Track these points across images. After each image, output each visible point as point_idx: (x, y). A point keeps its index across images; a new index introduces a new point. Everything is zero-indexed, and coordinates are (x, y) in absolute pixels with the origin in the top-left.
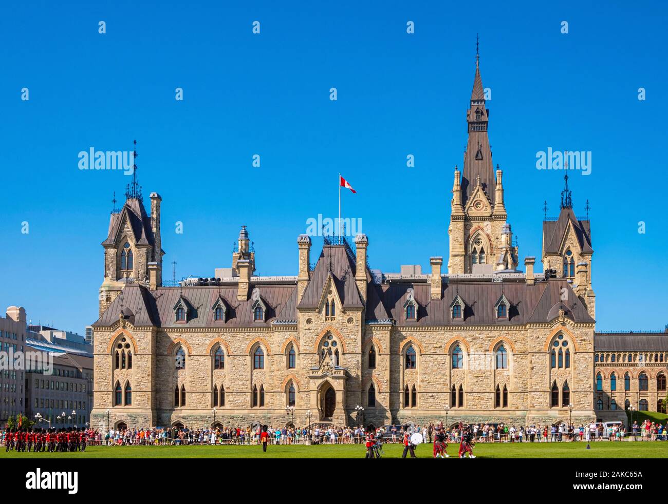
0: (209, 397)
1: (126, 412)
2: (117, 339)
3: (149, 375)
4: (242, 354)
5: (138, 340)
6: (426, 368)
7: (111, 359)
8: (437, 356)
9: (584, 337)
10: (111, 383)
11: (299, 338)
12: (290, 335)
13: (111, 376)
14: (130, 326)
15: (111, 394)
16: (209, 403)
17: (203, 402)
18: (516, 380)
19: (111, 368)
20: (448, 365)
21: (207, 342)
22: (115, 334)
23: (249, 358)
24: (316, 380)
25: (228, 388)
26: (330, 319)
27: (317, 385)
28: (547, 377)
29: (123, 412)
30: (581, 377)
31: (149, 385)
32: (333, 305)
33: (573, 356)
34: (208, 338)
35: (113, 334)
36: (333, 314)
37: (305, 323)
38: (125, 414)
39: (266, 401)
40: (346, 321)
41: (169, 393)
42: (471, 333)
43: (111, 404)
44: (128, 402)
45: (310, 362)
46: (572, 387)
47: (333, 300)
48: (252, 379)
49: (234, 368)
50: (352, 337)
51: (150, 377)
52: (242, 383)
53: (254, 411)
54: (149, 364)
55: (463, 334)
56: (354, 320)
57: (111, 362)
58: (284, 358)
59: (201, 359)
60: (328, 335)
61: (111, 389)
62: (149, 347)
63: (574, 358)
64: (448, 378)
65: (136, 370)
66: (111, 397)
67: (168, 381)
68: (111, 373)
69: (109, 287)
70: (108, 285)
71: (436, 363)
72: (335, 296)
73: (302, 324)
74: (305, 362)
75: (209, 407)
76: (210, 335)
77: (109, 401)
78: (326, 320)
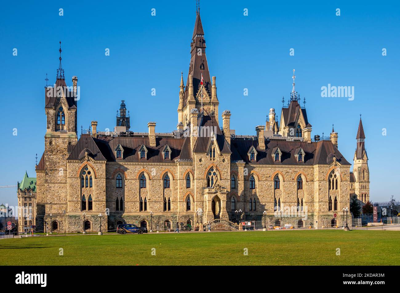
0: (138, 204)
1: (90, 214)
2: (83, 168)
3: (104, 191)
4: (157, 179)
5: (97, 169)
6: (262, 188)
7: (80, 181)
8: (267, 182)
9: (345, 173)
10: (80, 196)
11: (193, 170)
12: (188, 168)
13: (80, 192)
14: (92, 160)
15: (80, 203)
16: (138, 209)
17: (134, 208)
18: (308, 196)
19: (80, 187)
20: (273, 187)
21: (136, 171)
22: (82, 165)
23: (162, 181)
24: (211, 195)
25: (149, 200)
26: (212, 159)
27: (212, 197)
28: (327, 194)
29: (89, 215)
30: (344, 194)
31: (105, 197)
32: (214, 151)
33: (340, 183)
34: (137, 169)
35: (81, 165)
36: (214, 157)
37: (199, 161)
38: (90, 216)
39: (172, 207)
40: (222, 161)
41: (113, 202)
42: (285, 169)
43: (80, 209)
44: (90, 208)
45: (202, 184)
46: (339, 200)
47: (214, 148)
48: (164, 194)
49: (153, 188)
50: (225, 170)
51: (105, 192)
52: (158, 196)
53: (165, 214)
54: (104, 184)
55: (281, 169)
56: (226, 160)
57: (79, 182)
58: (185, 181)
59: (133, 182)
60: (212, 169)
61: (79, 200)
62: (104, 174)
63: (340, 184)
64: (273, 194)
65: (96, 188)
66: (80, 205)
67: (112, 195)
68: (80, 190)
69: (51, 135)
70: (51, 134)
71: (267, 186)
72: (215, 146)
73: (196, 162)
74: (199, 184)
75: (138, 211)
76: (138, 167)
77: (78, 207)
78: (210, 160)
